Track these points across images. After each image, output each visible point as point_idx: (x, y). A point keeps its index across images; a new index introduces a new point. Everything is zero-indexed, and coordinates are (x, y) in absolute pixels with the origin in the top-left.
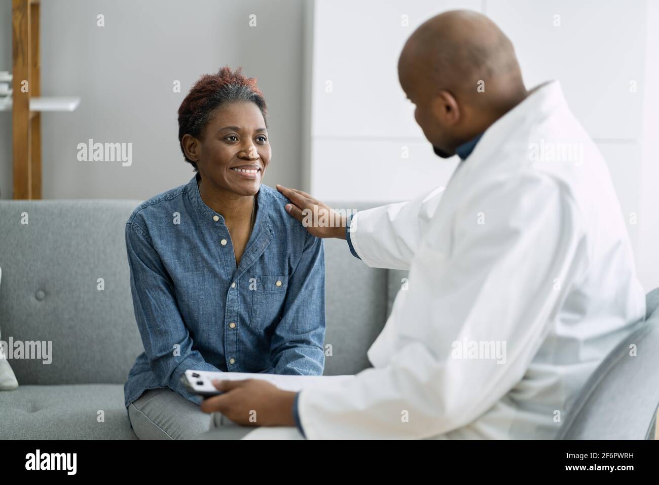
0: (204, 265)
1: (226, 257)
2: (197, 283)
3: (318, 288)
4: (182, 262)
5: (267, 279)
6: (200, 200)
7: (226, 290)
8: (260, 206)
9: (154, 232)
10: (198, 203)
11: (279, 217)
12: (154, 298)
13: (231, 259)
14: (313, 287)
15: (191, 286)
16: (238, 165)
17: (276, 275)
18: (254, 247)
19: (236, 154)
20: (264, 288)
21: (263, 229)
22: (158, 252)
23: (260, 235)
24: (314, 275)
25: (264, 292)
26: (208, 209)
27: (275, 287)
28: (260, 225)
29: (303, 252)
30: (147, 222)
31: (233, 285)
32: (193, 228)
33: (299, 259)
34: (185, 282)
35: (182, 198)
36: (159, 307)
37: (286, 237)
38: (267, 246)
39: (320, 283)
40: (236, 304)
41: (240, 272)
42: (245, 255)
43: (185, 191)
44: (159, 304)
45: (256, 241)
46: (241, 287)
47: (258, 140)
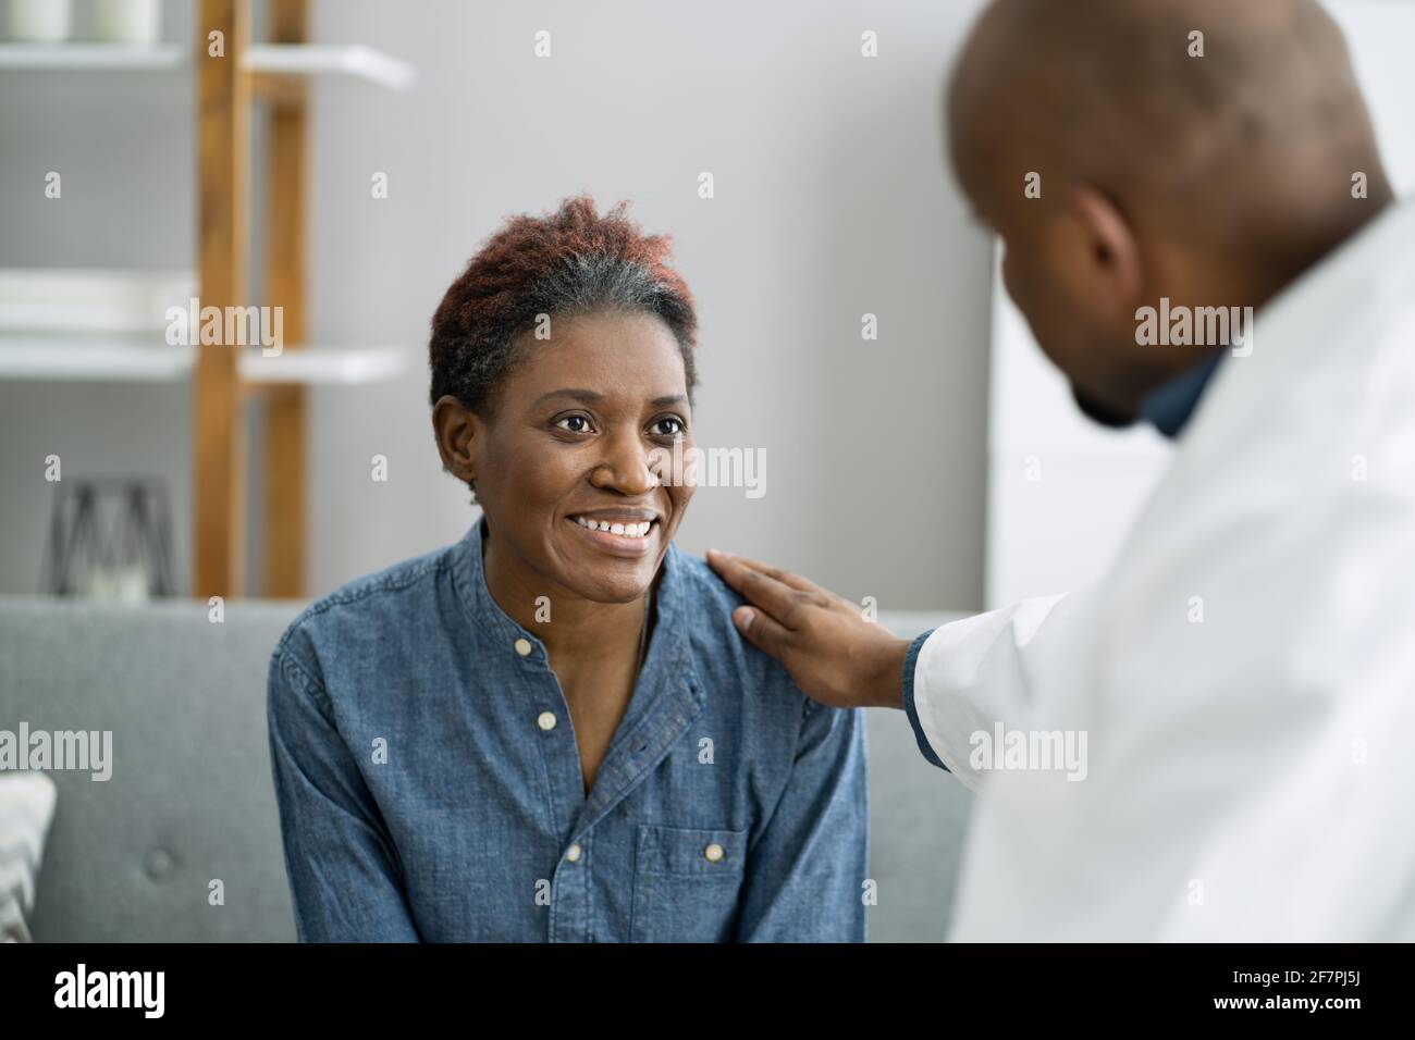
0: (483, 788)
1: (552, 766)
2: (464, 843)
3: (846, 873)
4: (421, 779)
5: (677, 839)
6: (484, 590)
7: (549, 866)
8: (665, 615)
9: (340, 686)
10: (478, 601)
11: (723, 651)
12: (332, 884)
13: (568, 771)
14: (830, 867)
15: (446, 849)
16: (589, 509)
17: (706, 825)
18: (638, 738)
19: (586, 473)
20: (668, 865)
21: (668, 684)
22: (350, 743)
23: (657, 703)
24: (832, 831)
25: (666, 878)
26: (504, 617)
27: (701, 863)
28: (661, 671)
29: (797, 758)
30: (322, 653)
31: (574, 853)
32: (456, 674)
33: (784, 781)
34: (426, 838)
35: (432, 584)
36: (345, 911)
37: (740, 710)
38: (680, 737)
39: (853, 858)
40: (580, 911)
41: (594, 813)
42: (611, 762)
43: (444, 566)
44: (346, 900)
45: (645, 719)
46: (597, 858)
47: (656, 429)
